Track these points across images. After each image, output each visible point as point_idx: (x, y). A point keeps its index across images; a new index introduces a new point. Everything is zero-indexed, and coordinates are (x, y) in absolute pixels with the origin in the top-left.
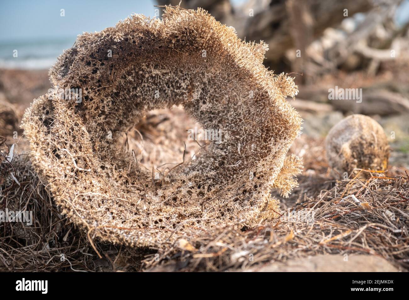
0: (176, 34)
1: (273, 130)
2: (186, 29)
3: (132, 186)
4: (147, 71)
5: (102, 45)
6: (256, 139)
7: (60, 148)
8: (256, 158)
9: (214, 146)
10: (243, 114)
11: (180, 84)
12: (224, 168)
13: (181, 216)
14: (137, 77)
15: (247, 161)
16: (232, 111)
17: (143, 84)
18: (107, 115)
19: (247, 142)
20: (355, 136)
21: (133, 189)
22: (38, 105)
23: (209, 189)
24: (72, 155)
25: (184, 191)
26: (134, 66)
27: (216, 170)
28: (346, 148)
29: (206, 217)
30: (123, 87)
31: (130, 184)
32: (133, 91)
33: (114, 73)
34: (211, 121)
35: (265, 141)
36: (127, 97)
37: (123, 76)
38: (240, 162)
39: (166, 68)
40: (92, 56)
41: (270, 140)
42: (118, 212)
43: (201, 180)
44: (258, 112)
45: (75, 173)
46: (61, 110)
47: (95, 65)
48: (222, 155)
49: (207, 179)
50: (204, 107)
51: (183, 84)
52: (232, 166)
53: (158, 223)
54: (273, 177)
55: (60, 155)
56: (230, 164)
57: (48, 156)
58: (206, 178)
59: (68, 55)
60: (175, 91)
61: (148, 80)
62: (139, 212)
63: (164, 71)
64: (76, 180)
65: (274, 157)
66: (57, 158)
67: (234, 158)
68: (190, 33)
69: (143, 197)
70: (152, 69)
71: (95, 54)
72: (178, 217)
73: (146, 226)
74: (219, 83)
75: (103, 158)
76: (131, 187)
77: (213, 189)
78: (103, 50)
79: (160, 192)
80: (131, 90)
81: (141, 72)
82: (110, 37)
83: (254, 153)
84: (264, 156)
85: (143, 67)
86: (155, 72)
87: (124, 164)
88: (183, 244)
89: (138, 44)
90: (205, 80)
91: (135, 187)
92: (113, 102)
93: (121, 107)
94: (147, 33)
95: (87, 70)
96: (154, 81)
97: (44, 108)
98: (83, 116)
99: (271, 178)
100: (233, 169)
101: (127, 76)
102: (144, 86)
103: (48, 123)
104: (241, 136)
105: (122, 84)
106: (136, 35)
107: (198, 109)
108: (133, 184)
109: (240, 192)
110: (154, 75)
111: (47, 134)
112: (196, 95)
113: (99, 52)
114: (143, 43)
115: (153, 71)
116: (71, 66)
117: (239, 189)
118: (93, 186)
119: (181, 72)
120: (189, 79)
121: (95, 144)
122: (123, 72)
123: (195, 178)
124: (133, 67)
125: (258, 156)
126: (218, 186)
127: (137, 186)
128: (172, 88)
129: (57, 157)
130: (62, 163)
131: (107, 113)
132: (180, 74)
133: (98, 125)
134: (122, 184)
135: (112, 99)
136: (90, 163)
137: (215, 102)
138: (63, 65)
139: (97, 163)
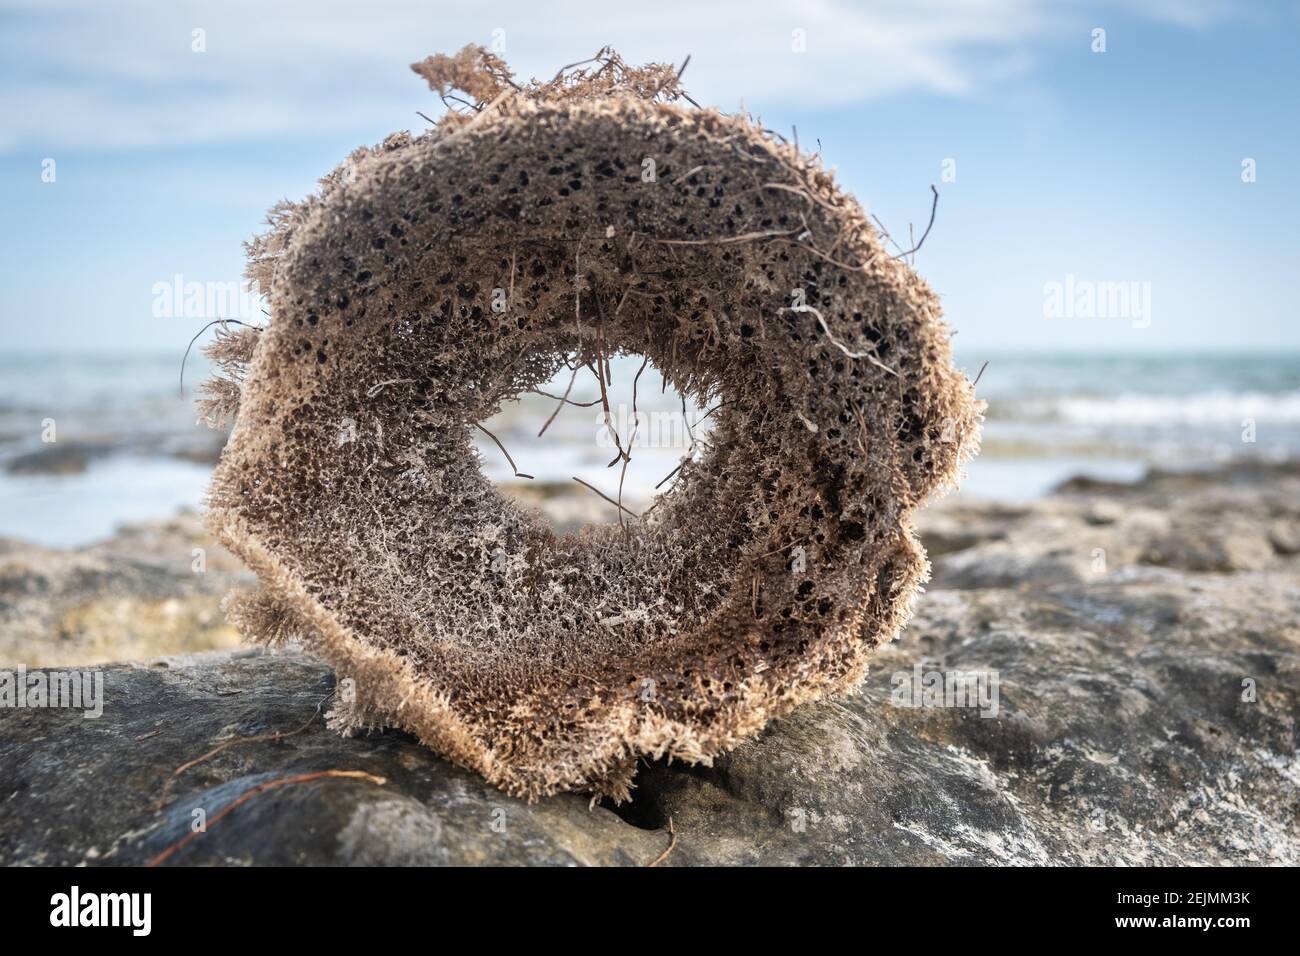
0: (591, 721)
1: (286, 489)
2: (566, 738)
3: (661, 294)
4: (660, 613)
5: (794, 664)
6: (332, 460)
7: (871, 357)
8: (324, 405)
9: (451, 436)
10: (378, 526)
11: (567, 590)
12: (415, 372)
14: (687, 594)
15: (351, 397)
16: (411, 534)
17: (668, 577)
18: (757, 479)
19: (359, 452)
21: (658, 286)
22: (946, 471)
23: (447, 308)
26: (699, 623)
27: (436, 367)
30: (723, 563)
31: (667, 299)
32: (695, 555)
33: (751, 594)
34: (468, 502)
35: (305, 456)
36: (707, 538)
37: (724, 591)
38: (371, 393)
39: (611, 630)
40: (819, 630)
41: (290, 460)
42: (685, 201)
43: (475, 334)
44: (335, 536)
45: (817, 295)
47: (808, 608)
48: (426, 409)
49: (459, 338)
51: (558, 589)
52: (391, 381)
53: (571, 184)
54: (265, 349)
55: (868, 338)
56: (400, 386)
57: (898, 331)
58: (463, 342)
59: (884, 626)
60: (577, 570)
61: (658, 592)
62: (628, 208)
63: (615, 620)
64: (813, 274)
65: (271, 410)
66: (872, 328)
67: (391, 403)
68: (552, 729)
70: (647, 621)
71: (811, 635)
72: (518, 208)
74: (456, 605)
76: (662, 292)
77: (436, 309)
78: (791, 652)
80: (699, 558)
81: (678, 609)
82: (775, 689)
83: (333, 421)
85: (673, 622)
86: (640, 613)
89: (693, 679)
90: (498, 609)
91: (652, 291)
92: (744, 518)
93: (721, 507)
96: (639, 588)
97: (929, 465)
99: (271, 344)
100: (390, 373)
101: (716, 593)
102: (664, 574)
104: (378, 466)
105: (726, 570)
106: (703, 703)
107: (509, 530)
108: (659, 300)
109: (356, 304)
110: (642, 604)
111: (910, 394)
113: (801, 644)
114: (681, 686)
115: (646, 617)
116: (871, 596)
117: (362, 313)
118: (764, 267)
119: (566, 624)
120: (544, 607)
121: (777, 393)
122: (726, 603)
123: (492, 337)
124: (703, 620)
125: (321, 411)
126: (425, 319)
127: (646, 295)
128: (589, 577)
129: (875, 332)
130: (858, 317)
131: (757, 485)
132: (570, 618)
133: (778, 448)
134: (690, 293)
135: (748, 525)
136: (783, 331)
137: (463, 555)
138: (893, 596)
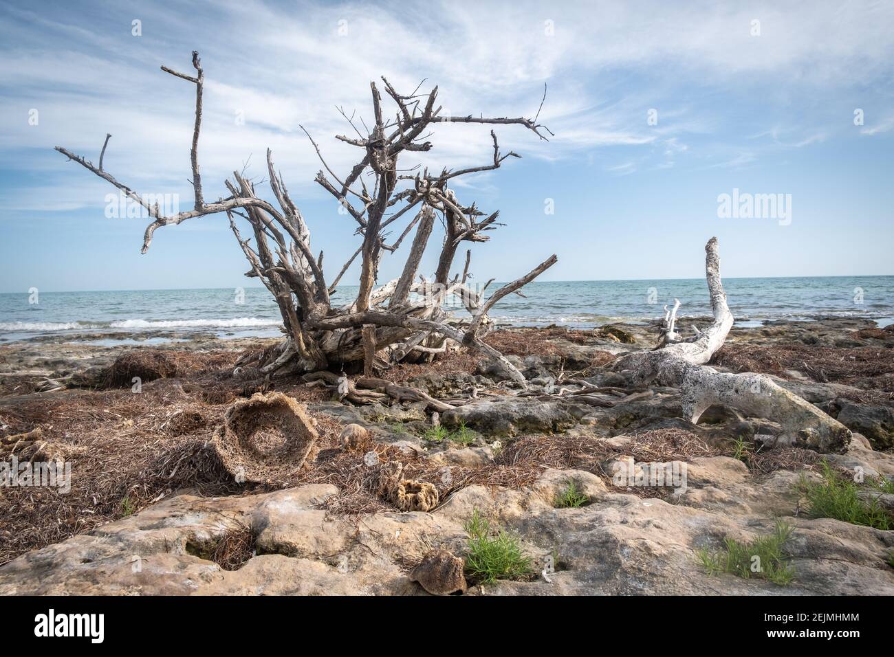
13: (271, 470)
20: (351, 434)
24: (231, 448)
25: (274, 460)
28: (347, 439)
29: (281, 470)
46: (228, 430)
50: (284, 427)
69: (258, 463)
73: (258, 474)
75: (243, 447)
79: (265, 461)
84: (304, 447)
87: (251, 449)
88: (269, 480)
94: (261, 402)
95: (239, 415)
98: (236, 432)
103: (222, 435)
112: (281, 422)
139: (240, 449)
